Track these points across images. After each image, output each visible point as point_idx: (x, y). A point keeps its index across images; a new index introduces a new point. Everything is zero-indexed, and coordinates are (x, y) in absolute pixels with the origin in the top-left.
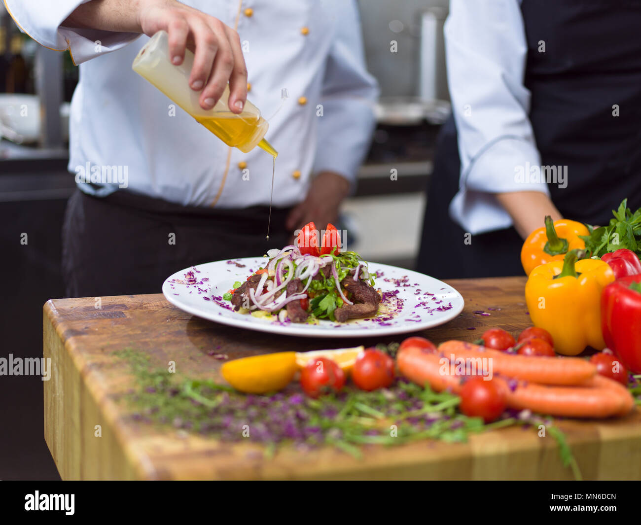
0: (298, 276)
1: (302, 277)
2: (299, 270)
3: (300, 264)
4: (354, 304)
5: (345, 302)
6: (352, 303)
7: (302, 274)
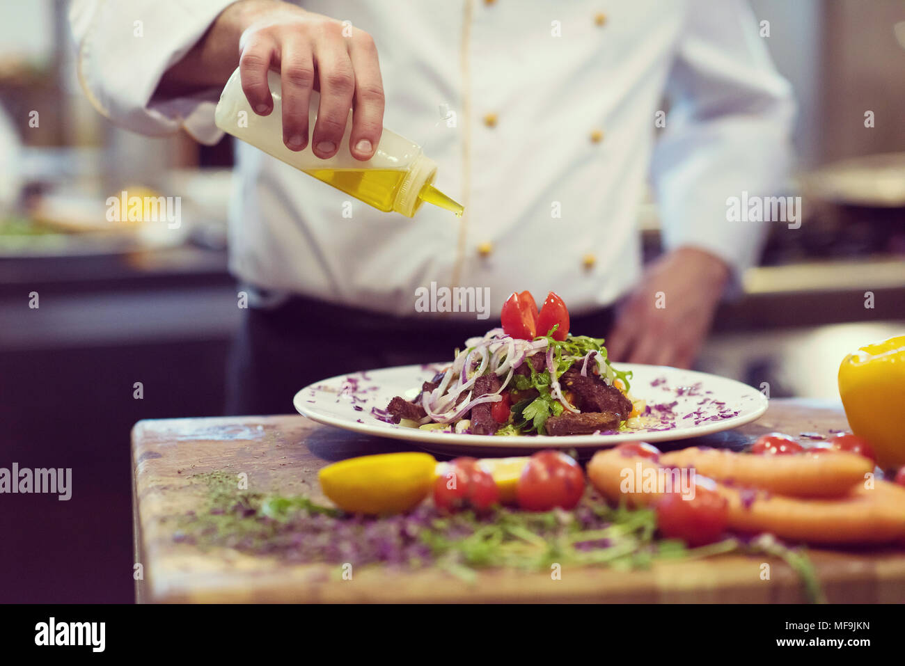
0: (495, 370)
1: (499, 371)
2: (496, 361)
3: (496, 351)
4: (581, 413)
5: (565, 409)
6: (579, 412)
7: (499, 366)
